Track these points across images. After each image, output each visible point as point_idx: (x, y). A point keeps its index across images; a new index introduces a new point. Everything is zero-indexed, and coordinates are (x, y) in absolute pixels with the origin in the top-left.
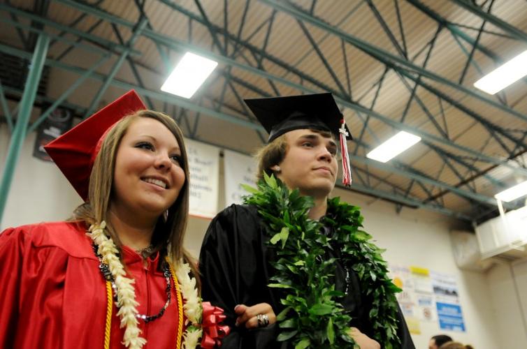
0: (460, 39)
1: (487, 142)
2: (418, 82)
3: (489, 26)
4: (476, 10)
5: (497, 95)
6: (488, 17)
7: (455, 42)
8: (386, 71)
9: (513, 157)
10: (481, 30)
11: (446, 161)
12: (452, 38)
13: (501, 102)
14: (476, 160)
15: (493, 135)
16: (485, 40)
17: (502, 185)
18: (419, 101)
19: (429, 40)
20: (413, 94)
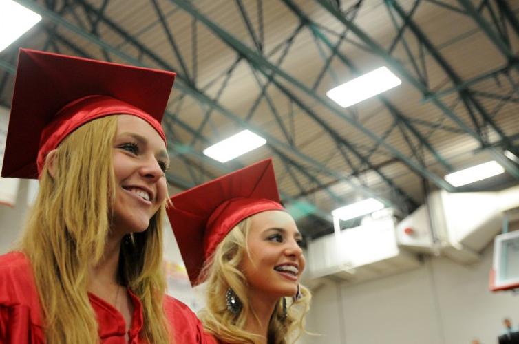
0: (320, 41)
1: (332, 155)
2: (271, 79)
3: (350, 35)
4: (339, 15)
5: (349, 108)
6: (350, 25)
7: (315, 45)
8: (238, 61)
9: (356, 173)
10: (342, 37)
11: (288, 169)
12: (312, 39)
13: (352, 115)
14: (319, 172)
15: (339, 147)
16: (345, 47)
17: (341, 201)
18: (269, 101)
20: (264, 93)
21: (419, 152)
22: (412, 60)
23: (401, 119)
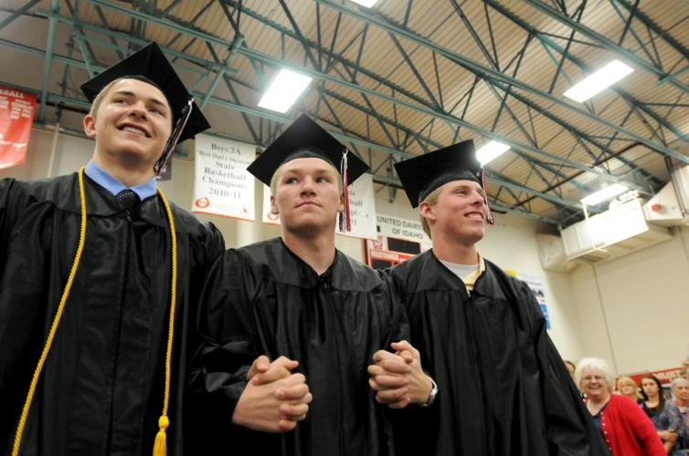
0: (549, 48)
1: (574, 149)
2: (508, 91)
3: (578, 36)
4: (565, 19)
5: (585, 103)
6: (577, 27)
7: (544, 51)
8: (476, 81)
9: (598, 163)
10: (571, 40)
11: (533, 168)
12: (541, 46)
13: (589, 110)
14: (562, 166)
15: (579, 141)
16: (574, 48)
17: (587, 189)
18: (509, 109)
19: (519, 50)
20: (503, 104)
21: (659, 132)
22: (643, 46)
23: (637, 104)
